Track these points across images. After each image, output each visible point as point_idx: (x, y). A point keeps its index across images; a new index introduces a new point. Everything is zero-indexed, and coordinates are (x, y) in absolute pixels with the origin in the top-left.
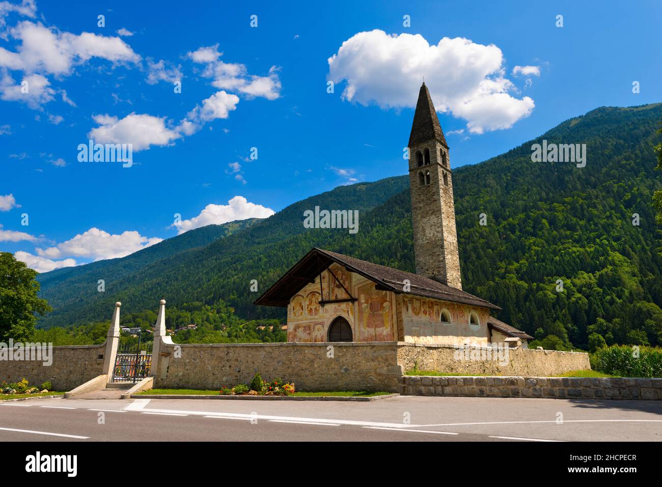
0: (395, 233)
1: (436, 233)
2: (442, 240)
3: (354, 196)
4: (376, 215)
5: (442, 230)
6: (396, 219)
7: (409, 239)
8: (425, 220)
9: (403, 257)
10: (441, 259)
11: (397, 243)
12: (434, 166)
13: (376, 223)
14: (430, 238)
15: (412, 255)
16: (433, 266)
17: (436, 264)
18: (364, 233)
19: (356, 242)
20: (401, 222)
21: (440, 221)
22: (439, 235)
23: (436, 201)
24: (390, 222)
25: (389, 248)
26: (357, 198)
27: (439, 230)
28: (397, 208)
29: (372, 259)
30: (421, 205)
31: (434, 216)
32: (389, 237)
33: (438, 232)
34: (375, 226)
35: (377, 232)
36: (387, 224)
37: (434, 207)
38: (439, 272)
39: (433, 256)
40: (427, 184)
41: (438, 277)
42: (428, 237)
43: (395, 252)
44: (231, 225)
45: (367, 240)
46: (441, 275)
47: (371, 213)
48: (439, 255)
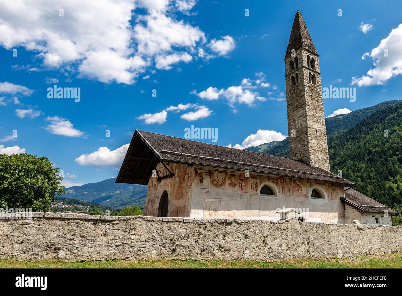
0: (363, 144)
1: (302, 122)
2: (306, 127)
3: (335, 123)
4: (349, 134)
5: (306, 119)
6: (363, 136)
7: (372, 148)
8: (295, 113)
9: (368, 160)
10: (306, 143)
11: (364, 151)
12: (301, 69)
13: (349, 139)
14: (299, 127)
15: (376, 158)
16: (300, 150)
17: (302, 148)
18: (342, 146)
19: (337, 152)
20: (367, 137)
21: (305, 112)
22: (305, 123)
23: (302, 96)
24: (359, 138)
25: (359, 154)
26: (337, 124)
27: (304, 119)
28: (364, 128)
29: (348, 162)
30: (293, 102)
31: (301, 109)
32: (359, 148)
33: (303, 121)
34: (349, 141)
35: (351, 145)
36: (357, 139)
37: (301, 102)
38: (304, 154)
39: (301, 141)
40: (297, 84)
41: (304, 159)
42: (297, 127)
43: (363, 157)
44: (262, 146)
45: (344, 150)
46: (306, 157)
47: (346, 133)
48: (305, 140)
